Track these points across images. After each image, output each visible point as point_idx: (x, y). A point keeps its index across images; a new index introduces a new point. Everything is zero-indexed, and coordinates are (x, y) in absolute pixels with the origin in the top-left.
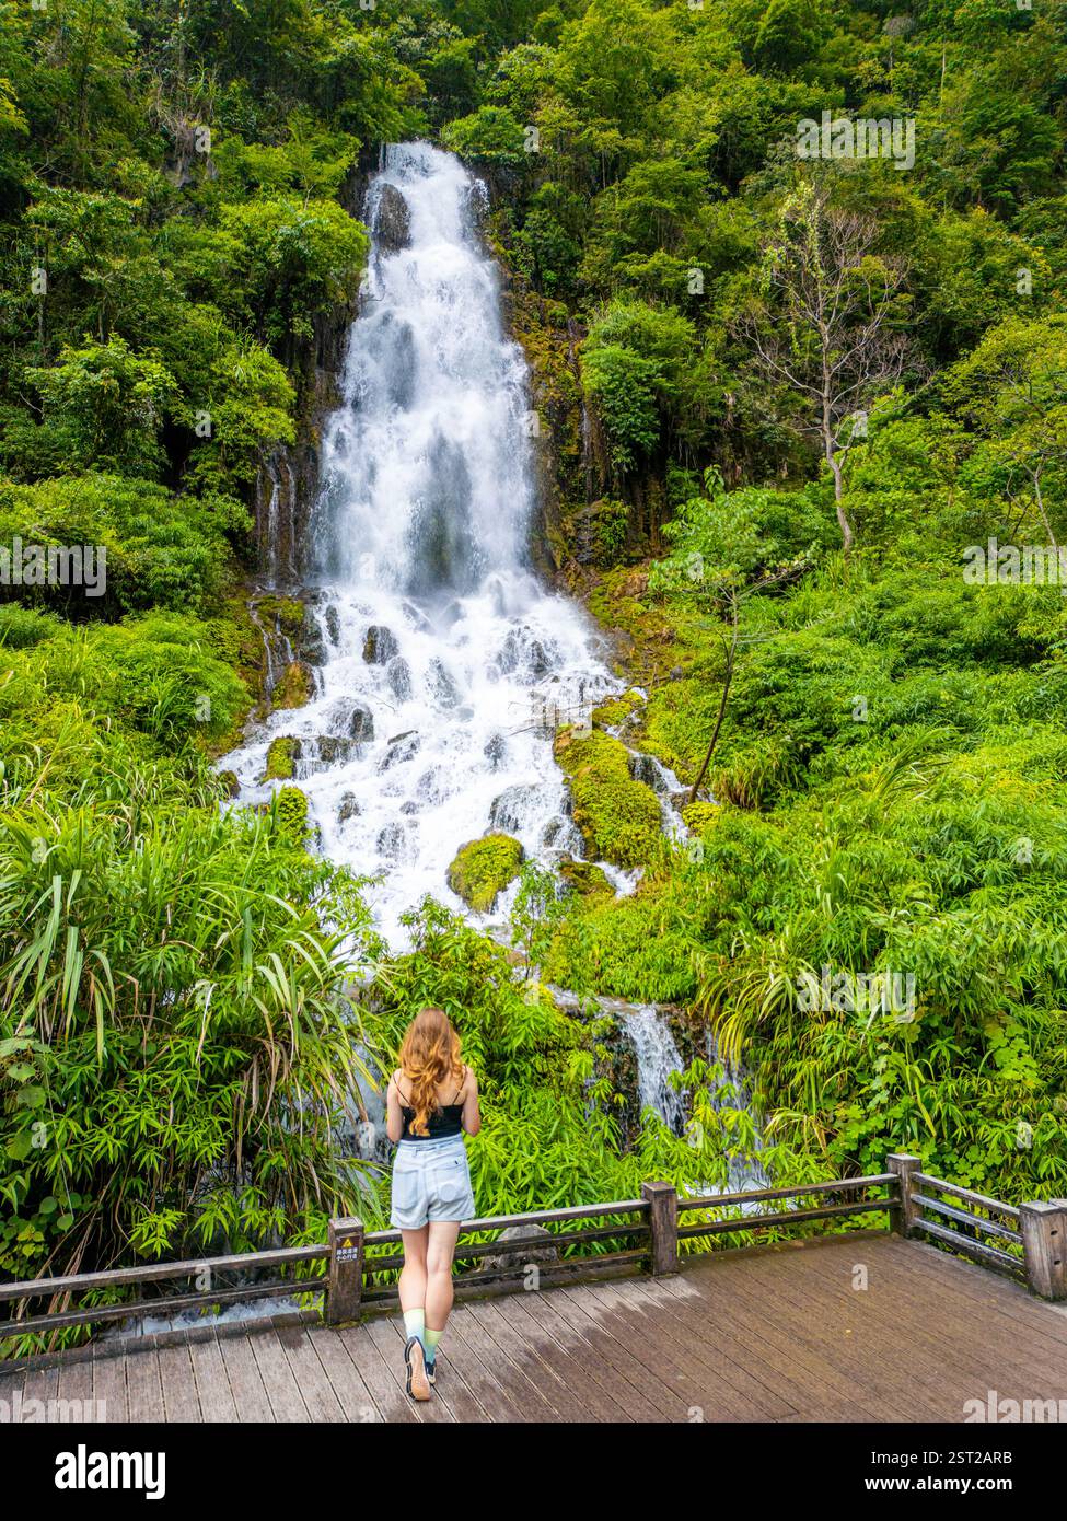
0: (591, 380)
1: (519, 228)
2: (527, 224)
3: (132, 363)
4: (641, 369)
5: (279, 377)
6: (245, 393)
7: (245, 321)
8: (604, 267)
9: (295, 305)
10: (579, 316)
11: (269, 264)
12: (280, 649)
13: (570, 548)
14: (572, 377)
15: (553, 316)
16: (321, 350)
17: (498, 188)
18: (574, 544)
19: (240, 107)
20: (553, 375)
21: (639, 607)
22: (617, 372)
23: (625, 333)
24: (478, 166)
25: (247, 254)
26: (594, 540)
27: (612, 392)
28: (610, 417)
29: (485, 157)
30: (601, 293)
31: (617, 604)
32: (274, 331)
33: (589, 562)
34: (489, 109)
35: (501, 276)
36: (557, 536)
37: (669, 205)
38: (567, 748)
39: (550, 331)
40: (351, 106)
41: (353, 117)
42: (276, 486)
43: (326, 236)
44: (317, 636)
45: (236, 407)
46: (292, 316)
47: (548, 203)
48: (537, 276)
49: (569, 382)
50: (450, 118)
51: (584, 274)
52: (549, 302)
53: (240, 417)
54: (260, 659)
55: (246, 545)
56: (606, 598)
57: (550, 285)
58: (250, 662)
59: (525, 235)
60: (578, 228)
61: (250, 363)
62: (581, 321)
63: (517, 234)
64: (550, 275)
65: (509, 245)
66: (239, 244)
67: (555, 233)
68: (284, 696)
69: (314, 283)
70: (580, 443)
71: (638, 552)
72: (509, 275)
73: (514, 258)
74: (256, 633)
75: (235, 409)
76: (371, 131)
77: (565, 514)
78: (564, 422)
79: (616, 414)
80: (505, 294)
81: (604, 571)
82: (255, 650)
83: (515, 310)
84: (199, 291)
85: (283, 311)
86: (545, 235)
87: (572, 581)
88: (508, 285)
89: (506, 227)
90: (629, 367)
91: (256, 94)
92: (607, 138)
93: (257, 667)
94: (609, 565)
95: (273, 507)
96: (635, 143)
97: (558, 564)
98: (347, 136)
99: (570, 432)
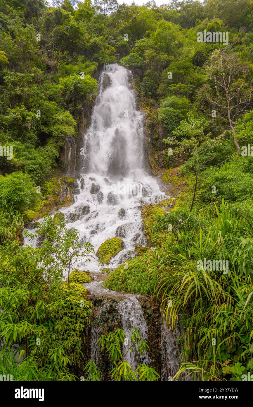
0: (161, 116)
1: (141, 82)
2: (143, 81)
3: (26, 113)
4: (175, 113)
5: (71, 118)
6: (62, 123)
7: (64, 106)
8: (165, 90)
9: (77, 101)
10: (158, 103)
11: (71, 92)
12: (66, 191)
13: (156, 163)
14: (156, 117)
15: (151, 103)
16: (85, 113)
17: (135, 73)
18: (158, 162)
19: (67, 57)
20: (150, 116)
21: (177, 178)
22: (168, 113)
23: (170, 105)
24: (130, 68)
25: (65, 90)
26: (163, 161)
27: (167, 119)
28: (166, 126)
29: (131, 66)
30: (164, 95)
31: (170, 177)
32: (72, 109)
33: (162, 167)
34: (133, 54)
35: (136, 94)
36: (152, 160)
37: (182, 71)
38: (145, 212)
39: (150, 107)
40: (96, 55)
41: (96, 58)
42: (71, 149)
43: (86, 83)
44: (77, 186)
45: (59, 126)
46: (77, 104)
47: (149, 75)
48: (146, 94)
49: (155, 119)
50: (122, 57)
51: (159, 91)
52: (149, 100)
53: (59, 129)
54: (59, 193)
55: (62, 165)
56: (167, 176)
57: (150, 96)
58: (55, 194)
59: (142, 83)
60: (157, 80)
61: (64, 115)
62: (159, 104)
63: (141, 83)
64: (150, 93)
65: (138, 86)
66: (63, 87)
67: (151, 82)
68: (65, 203)
69: (82, 95)
70: (158, 134)
71: (177, 163)
72: (138, 93)
73: (140, 90)
74: (59, 185)
75: (58, 127)
76: (101, 61)
77: (155, 154)
78: (154, 129)
79: (168, 125)
80: (137, 98)
81: (167, 169)
82: (58, 190)
83: (140, 102)
84: (51, 98)
85: (75, 103)
86: (148, 83)
87: (157, 172)
88: (138, 96)
89: (137, 82)
90: (172, 112)
91: (71, 54)
92: (164, 57)
93: (58, 195)
94: (168, 167)
95: (70, 154)
96: (172, 58)
97: (153, 167)
98: (94, 62)
99: (156, 132)
